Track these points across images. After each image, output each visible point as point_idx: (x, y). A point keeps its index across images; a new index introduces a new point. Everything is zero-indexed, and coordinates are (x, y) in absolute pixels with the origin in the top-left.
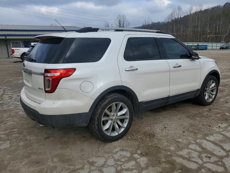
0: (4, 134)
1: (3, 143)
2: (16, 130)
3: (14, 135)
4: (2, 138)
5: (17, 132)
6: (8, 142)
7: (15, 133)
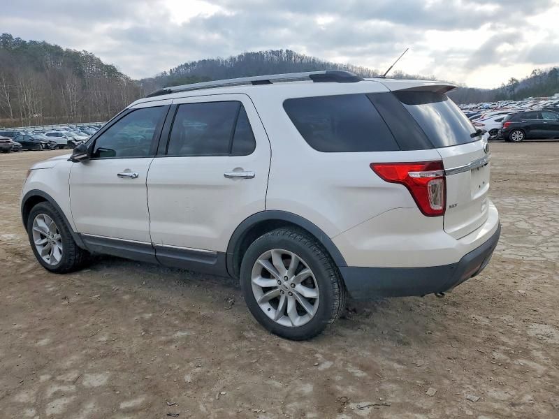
0: (532, 359)
1: (545, 338)
2: (497, 355)
3: (510, 342)
4: (543, 350)
5: (498, 346)
6: (531, 333)
7: (503, 348)
